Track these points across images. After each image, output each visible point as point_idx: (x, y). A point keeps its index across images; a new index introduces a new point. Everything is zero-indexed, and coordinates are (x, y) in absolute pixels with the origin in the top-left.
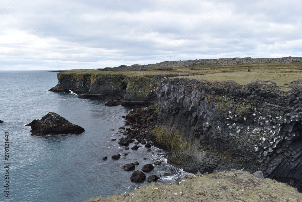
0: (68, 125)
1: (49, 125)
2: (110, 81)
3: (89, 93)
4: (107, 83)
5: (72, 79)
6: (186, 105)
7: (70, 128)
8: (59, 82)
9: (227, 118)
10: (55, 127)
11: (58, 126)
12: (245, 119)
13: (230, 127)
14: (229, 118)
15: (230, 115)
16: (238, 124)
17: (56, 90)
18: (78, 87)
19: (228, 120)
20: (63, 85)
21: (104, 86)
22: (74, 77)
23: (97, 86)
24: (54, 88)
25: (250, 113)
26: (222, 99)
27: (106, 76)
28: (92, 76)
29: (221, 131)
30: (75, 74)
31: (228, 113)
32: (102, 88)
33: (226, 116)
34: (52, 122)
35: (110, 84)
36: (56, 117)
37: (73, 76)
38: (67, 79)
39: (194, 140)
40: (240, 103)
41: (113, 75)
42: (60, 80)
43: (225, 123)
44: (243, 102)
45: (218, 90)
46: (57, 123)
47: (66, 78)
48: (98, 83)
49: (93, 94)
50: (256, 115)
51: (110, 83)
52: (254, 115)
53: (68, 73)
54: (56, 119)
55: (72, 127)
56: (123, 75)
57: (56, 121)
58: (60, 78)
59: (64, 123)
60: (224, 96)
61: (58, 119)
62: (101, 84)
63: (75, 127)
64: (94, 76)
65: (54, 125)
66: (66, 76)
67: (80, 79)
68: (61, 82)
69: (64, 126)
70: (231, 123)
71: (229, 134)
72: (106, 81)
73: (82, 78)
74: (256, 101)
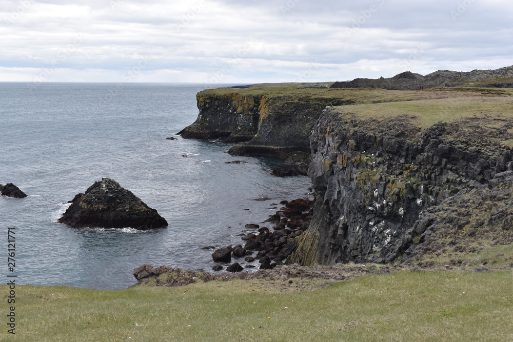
0: (130, 208)
1: (92, 206)
2: (307, 115)
3: (254, 143)
4: (300, 120)
5: (230, 107)
6: (313, 173)
7: (133, 214)
8: (200, 113)
9: (370, 208)
10: (103, 210)
11: (109, 208)
12: (401, 211)
13: (374, 229)
14: (374, 207)
15: (377, 201)
16: (389, 223)
17: (192, 132)
18: (239, 128)
19: (372, 211)
20: (210, 122)
21: (291, 127)
22: (234, 102)
23: (274, 126)
24: (190, 127)
25: (411, 196)
26: (367, 160)
27: (296, 101)
28: (263, 101)
29: (361, 237)
30: (237, 94)
31: (372, 196)
32: (285, 130)
33: (367, 202)
34: (99, 199)
35: (307, 122)
36: (109, 189)
37: (232, 101)
38: (218, 106)
39: (329, 258)
40: (397, 172)
41: (316, 99)
42: (203, 110)
43: (368, 218)
44: (407, 169)
45: (364, 140)
46: (108, 202)
47: (216, 104)
48: (276, 119)
49: (263, 144)
50: (423, 203)
51: (308, 120)
52: (419, 201)
53: (222, 93)
54: (107, 192)
55: (137, 214)
56: (344, 100)
57: (105, 197)
58: (202, 104)
59: (122, 203)
60: (375, 153)
61: (111, 193)
62: (284, 121)
63: (144, 215)
64: (267, 102)
65: (101, 207)
66: (216, 99)
67: (246, 106)
68: (205, 114)
69: (121, 211)
70: (377, 219)
71: (372, 247)
72: (296, 115)
73: (249, 104)
74: (430, 169)
